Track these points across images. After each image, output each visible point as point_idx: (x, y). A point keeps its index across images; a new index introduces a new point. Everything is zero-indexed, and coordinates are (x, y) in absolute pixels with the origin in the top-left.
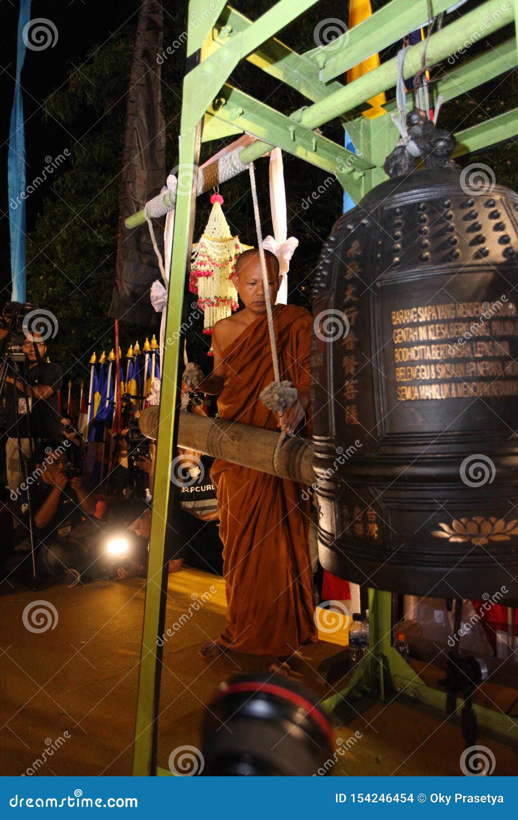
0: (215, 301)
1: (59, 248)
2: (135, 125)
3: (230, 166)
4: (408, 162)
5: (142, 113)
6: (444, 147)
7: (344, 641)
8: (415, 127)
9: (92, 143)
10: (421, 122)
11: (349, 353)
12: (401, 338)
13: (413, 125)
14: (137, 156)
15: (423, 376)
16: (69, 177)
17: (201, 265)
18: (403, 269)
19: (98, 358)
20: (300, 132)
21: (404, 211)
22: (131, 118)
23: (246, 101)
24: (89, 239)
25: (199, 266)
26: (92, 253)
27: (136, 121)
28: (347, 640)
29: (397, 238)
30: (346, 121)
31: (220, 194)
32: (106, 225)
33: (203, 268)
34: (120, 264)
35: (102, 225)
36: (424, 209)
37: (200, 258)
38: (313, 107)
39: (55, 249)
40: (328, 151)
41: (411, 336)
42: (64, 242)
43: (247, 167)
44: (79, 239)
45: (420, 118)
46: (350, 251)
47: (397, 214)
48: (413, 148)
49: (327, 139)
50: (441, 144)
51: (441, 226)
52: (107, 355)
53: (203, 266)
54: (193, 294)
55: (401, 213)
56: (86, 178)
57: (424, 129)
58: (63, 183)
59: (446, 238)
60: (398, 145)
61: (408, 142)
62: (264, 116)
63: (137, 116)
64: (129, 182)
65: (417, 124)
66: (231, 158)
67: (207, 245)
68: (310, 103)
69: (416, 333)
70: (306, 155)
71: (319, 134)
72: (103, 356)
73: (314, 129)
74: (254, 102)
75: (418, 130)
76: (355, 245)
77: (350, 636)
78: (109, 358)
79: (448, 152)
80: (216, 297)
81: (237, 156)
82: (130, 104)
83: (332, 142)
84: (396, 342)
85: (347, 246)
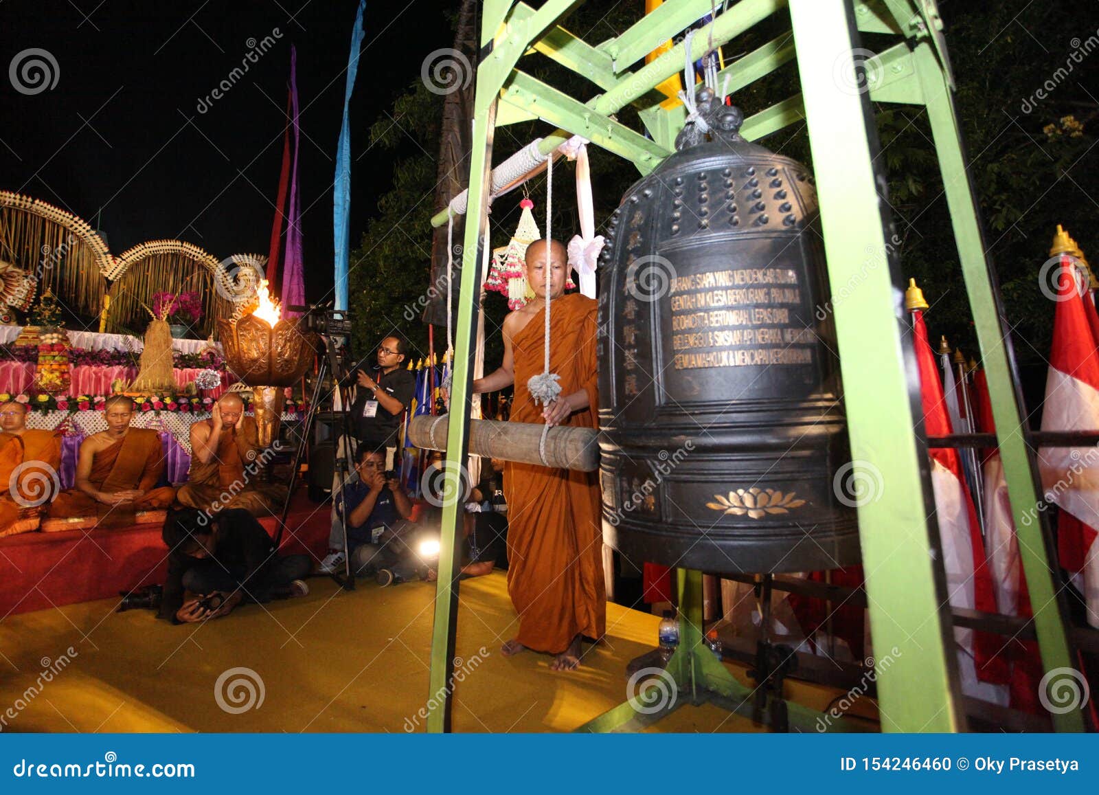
0: (525, 302)
1: (381, 263)
2: (450, 139)
3: (529, 157)
4: (697, 138)
5: (456, 129)
6: (731, 122)
7: (655, 643)
8: (703, 104)
9: (413, 164)
10: (710, 99)
11: (630, 322)
12: (679, 306)
13: (702, 102)
14: (451, 170)
15: (700, 343)
16: (392, 197)
17: (511, 266)
18: (683, 235)
19: (415, 365)
20: (595, 118)
21: (685, 181)
22: (445, 133)
23: (539, 88)
24: (410, 254)
25: (509, 267)
26: (413, 267)
27: (450, 136)
28: (658, 640)
29: (676, 207)
30: (640, 110)
31: (530, 198)
32: (426, 241)
33: (513, 270)
34: (434, 271)
35: (422, 239)
36: (705, 178)
37: (510, 260)
38: (606, 95)
39: (378, 265)
40: (625, 138)
41: (689, 303)
42: (386, 258)
43: (546, 158)
44: (401, 254)
45: (710, 95)
46: (633, 221)
47: (678, 184)
48: (702, 125)
49: (624, 126)
50: (729, 118)
51: (722, 195)
52: (424, 361)
53: (513, 267)
54: (504, 297)
55: (682, 182)
56: (408, 196)
57: (711, 106)
58: (386, 202)
59: (725, 205)
60: (686, 121)
61: (696, 118)
62: (558, 103)
63: (451, 131)
64: (443, 193)
65: (705, 101)
66: (530, 150)
67: (517, 247)
68: (603, 92)
69: (694, 300)
70: (603, 142)
71: (614, 120)
72: (420, 363)
73: (609, 116)
74: (547, 89)
75: (707, 106)
76: (638, 216)
77: (660, 634)
78: (425, 365)
79: (736, 126)
80: (526, 298)
81: (536, 148)
82: (445, 121)
83: (629, 129)
84: (674, 310)
85: (631, 217)
